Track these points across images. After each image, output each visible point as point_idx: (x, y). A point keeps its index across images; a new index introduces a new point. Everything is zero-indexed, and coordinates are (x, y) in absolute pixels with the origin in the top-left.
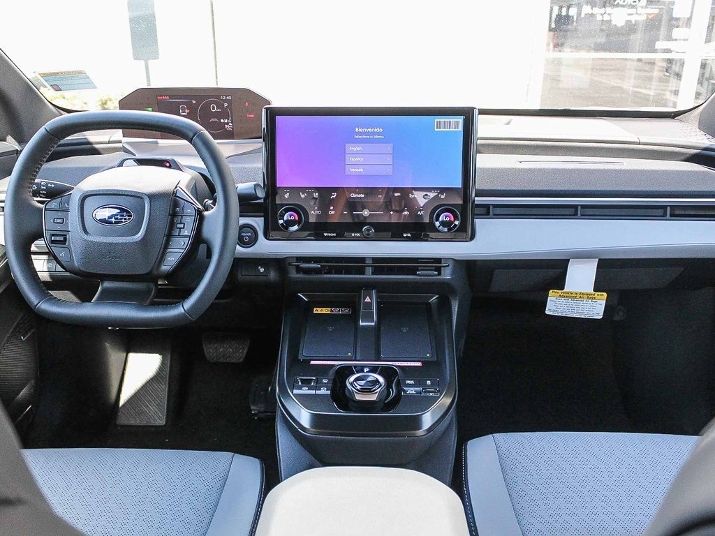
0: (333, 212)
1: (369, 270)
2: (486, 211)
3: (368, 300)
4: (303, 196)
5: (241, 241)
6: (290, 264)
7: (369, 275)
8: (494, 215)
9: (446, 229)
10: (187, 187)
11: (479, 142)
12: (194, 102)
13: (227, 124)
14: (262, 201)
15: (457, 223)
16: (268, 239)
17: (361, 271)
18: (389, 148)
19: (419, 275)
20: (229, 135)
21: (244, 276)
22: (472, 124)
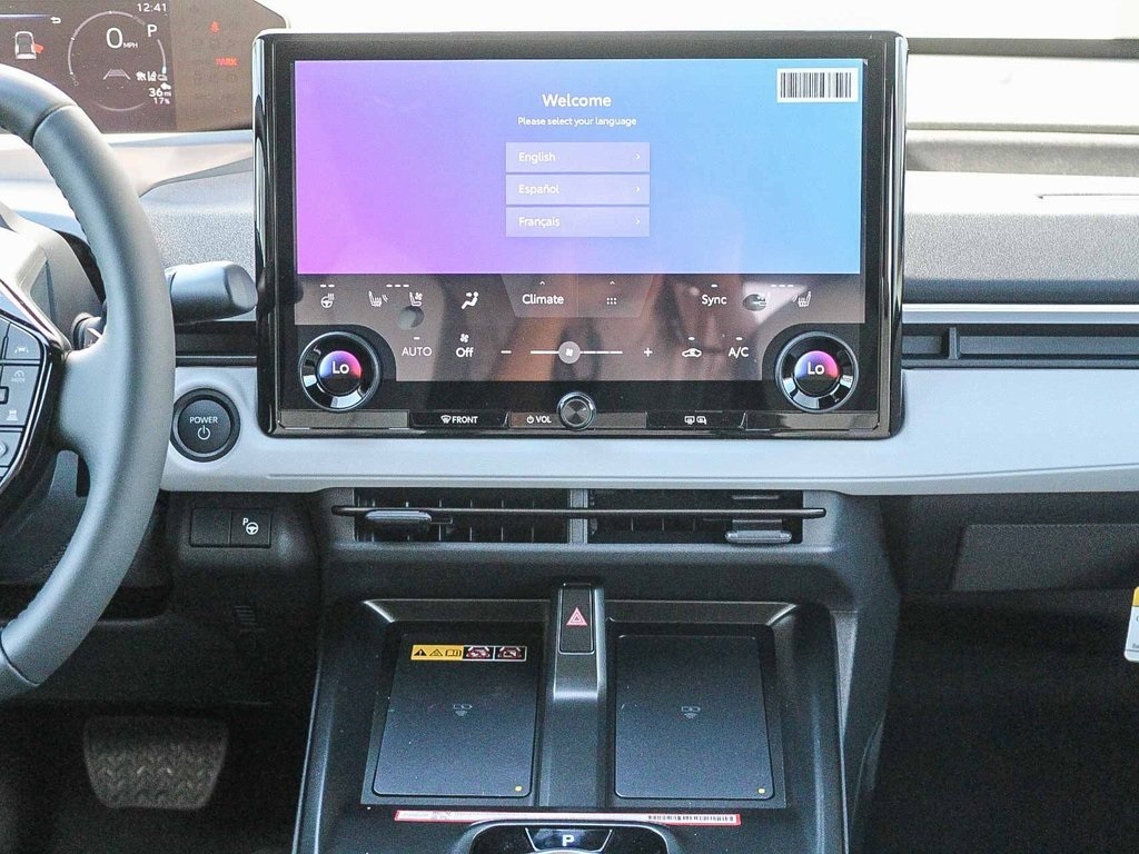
0: (469, 351)
1: (579, 529)
2: (940, 346)
3: (577, 619)
4: (377, 303)
5: (190, 440)
6: (336, 510)
7: (579, 543)
8: (964, 356)
9: (814, 403)
10: (22, 276)
11: (913, 136)
12: (56, 20)
13: (157, 85)
14: (251, 317)
15: (847, 382)
16: (270, 435)
17: (556, 531)
18: (637, 154)
19: (734, 544)
20: (162, 119)
21: (197, 546)
22: (891, 85)
